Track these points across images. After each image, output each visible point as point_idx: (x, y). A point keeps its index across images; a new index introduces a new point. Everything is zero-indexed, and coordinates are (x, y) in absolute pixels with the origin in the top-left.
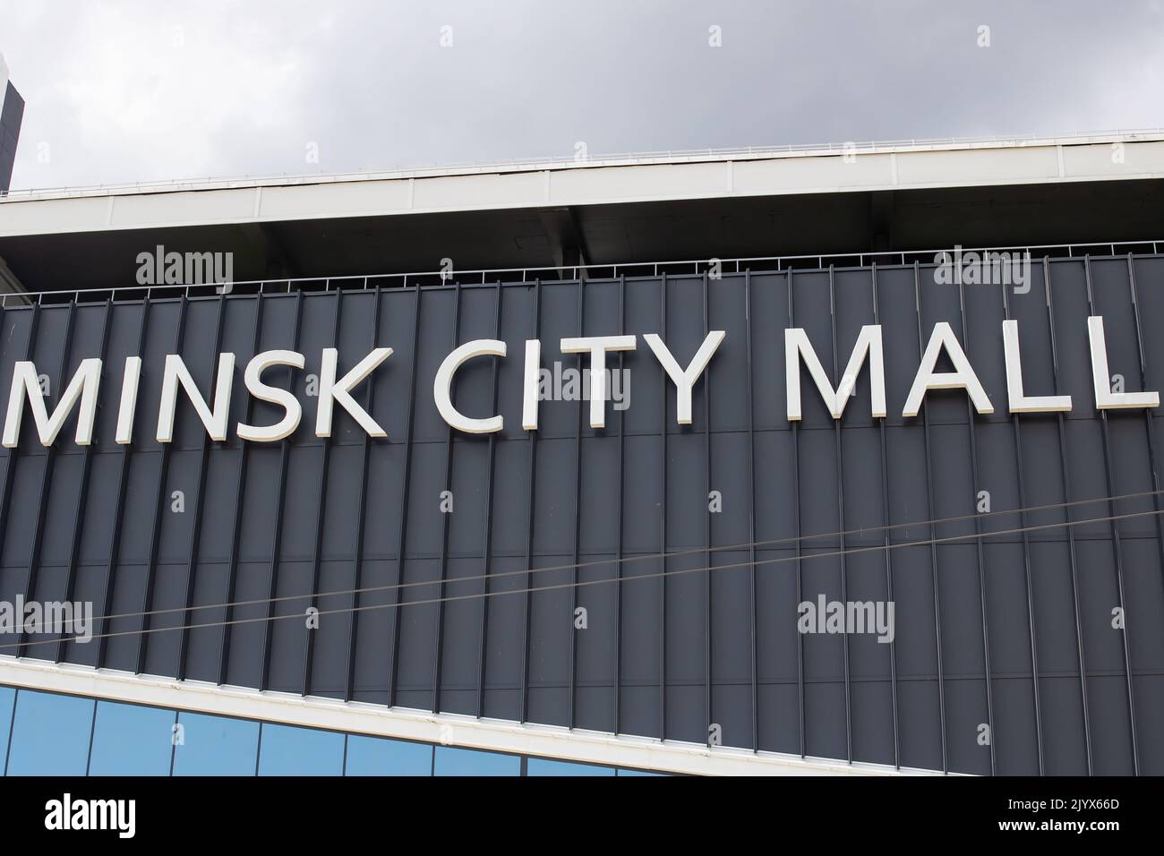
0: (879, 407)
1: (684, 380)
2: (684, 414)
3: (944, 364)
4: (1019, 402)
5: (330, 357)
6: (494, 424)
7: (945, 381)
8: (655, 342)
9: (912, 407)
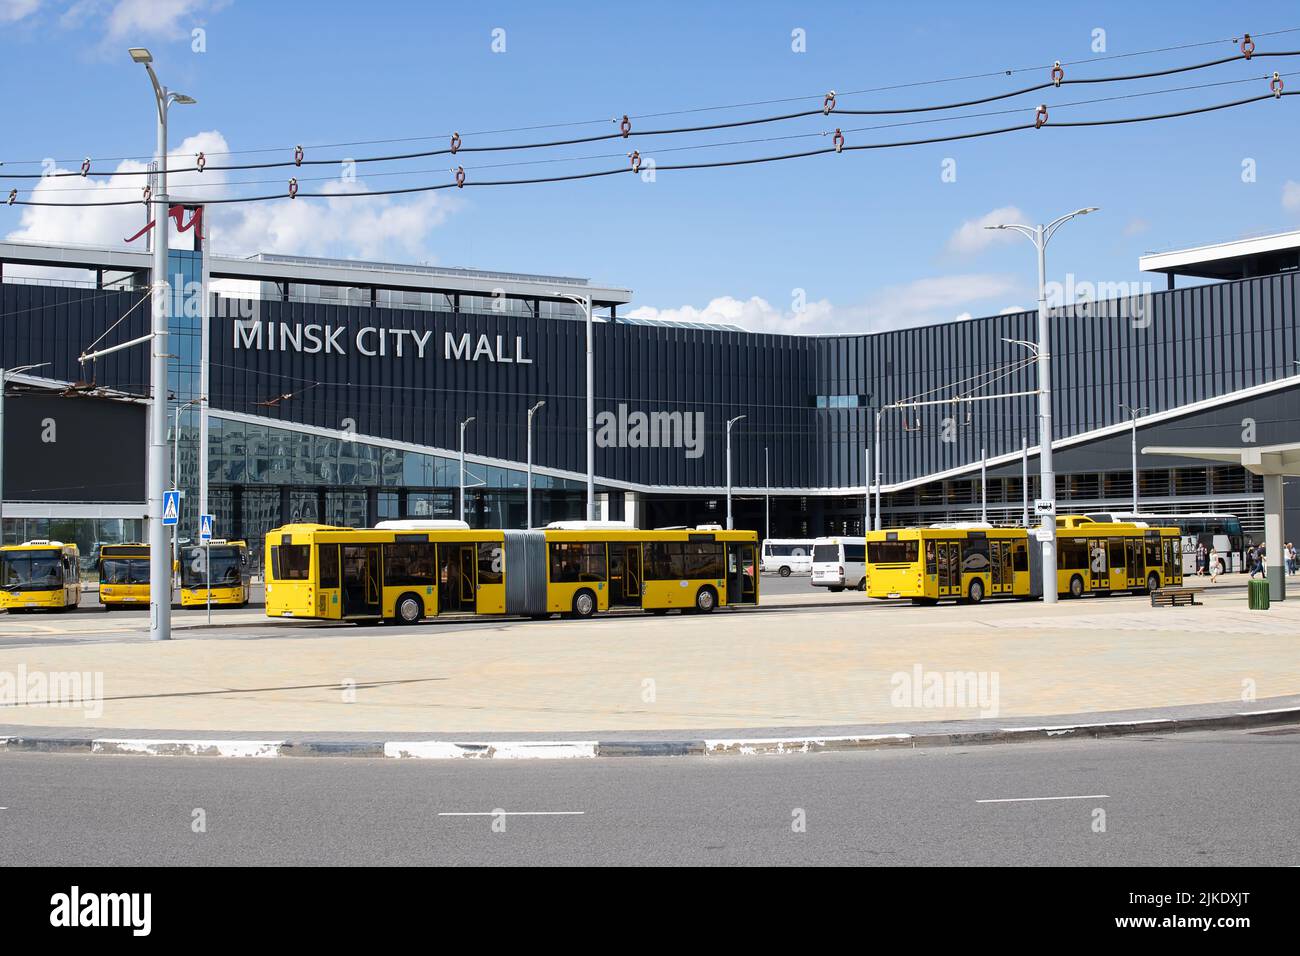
0: (468, 358)
1: (421, 344)
2: (421, 355)
3: (484, 347)
4: (500, 359)
5: (328, 328)
6: (374, 353)
7: (484, 351)
8: (414, 332)
9: (475, 358)
